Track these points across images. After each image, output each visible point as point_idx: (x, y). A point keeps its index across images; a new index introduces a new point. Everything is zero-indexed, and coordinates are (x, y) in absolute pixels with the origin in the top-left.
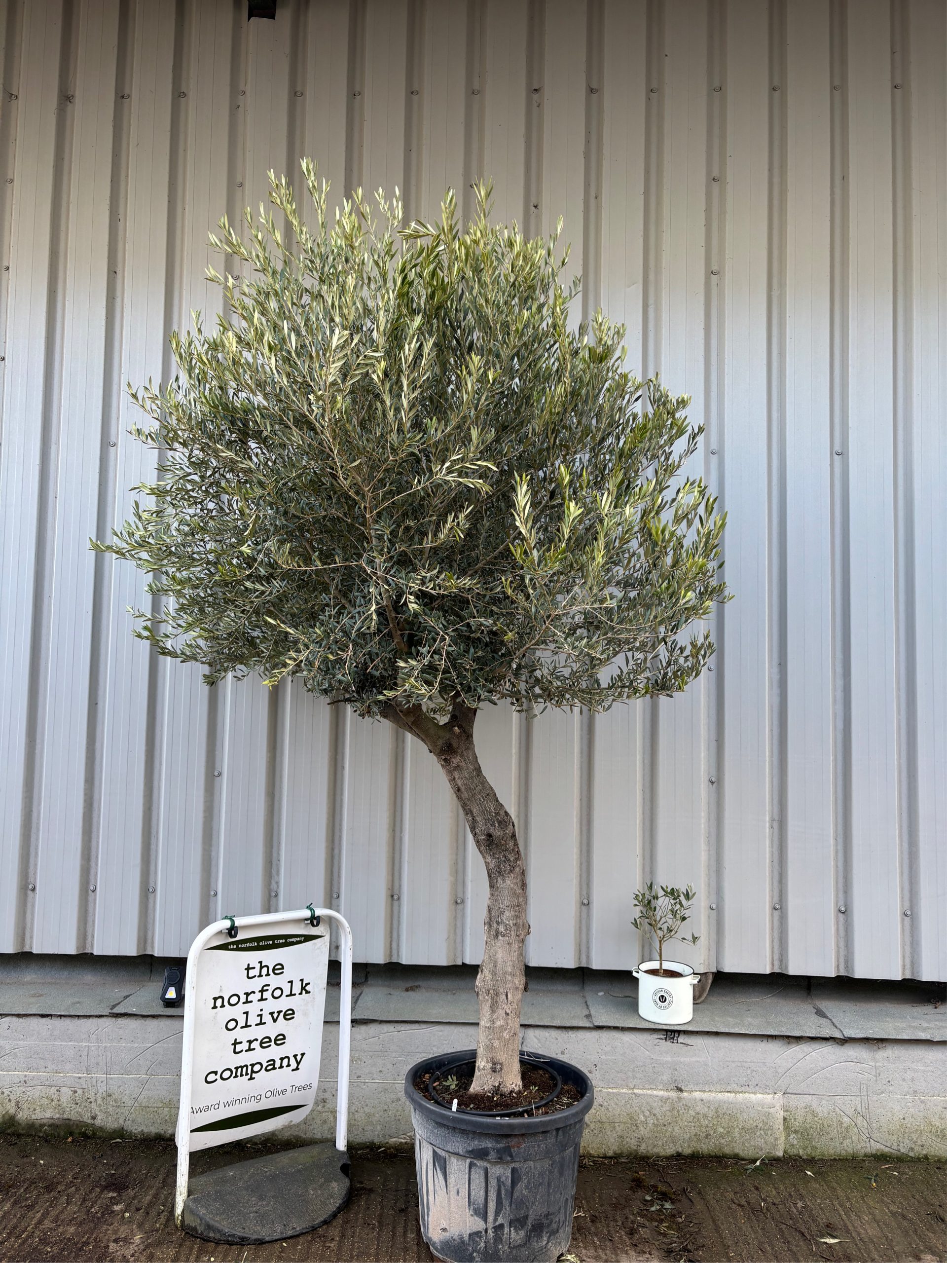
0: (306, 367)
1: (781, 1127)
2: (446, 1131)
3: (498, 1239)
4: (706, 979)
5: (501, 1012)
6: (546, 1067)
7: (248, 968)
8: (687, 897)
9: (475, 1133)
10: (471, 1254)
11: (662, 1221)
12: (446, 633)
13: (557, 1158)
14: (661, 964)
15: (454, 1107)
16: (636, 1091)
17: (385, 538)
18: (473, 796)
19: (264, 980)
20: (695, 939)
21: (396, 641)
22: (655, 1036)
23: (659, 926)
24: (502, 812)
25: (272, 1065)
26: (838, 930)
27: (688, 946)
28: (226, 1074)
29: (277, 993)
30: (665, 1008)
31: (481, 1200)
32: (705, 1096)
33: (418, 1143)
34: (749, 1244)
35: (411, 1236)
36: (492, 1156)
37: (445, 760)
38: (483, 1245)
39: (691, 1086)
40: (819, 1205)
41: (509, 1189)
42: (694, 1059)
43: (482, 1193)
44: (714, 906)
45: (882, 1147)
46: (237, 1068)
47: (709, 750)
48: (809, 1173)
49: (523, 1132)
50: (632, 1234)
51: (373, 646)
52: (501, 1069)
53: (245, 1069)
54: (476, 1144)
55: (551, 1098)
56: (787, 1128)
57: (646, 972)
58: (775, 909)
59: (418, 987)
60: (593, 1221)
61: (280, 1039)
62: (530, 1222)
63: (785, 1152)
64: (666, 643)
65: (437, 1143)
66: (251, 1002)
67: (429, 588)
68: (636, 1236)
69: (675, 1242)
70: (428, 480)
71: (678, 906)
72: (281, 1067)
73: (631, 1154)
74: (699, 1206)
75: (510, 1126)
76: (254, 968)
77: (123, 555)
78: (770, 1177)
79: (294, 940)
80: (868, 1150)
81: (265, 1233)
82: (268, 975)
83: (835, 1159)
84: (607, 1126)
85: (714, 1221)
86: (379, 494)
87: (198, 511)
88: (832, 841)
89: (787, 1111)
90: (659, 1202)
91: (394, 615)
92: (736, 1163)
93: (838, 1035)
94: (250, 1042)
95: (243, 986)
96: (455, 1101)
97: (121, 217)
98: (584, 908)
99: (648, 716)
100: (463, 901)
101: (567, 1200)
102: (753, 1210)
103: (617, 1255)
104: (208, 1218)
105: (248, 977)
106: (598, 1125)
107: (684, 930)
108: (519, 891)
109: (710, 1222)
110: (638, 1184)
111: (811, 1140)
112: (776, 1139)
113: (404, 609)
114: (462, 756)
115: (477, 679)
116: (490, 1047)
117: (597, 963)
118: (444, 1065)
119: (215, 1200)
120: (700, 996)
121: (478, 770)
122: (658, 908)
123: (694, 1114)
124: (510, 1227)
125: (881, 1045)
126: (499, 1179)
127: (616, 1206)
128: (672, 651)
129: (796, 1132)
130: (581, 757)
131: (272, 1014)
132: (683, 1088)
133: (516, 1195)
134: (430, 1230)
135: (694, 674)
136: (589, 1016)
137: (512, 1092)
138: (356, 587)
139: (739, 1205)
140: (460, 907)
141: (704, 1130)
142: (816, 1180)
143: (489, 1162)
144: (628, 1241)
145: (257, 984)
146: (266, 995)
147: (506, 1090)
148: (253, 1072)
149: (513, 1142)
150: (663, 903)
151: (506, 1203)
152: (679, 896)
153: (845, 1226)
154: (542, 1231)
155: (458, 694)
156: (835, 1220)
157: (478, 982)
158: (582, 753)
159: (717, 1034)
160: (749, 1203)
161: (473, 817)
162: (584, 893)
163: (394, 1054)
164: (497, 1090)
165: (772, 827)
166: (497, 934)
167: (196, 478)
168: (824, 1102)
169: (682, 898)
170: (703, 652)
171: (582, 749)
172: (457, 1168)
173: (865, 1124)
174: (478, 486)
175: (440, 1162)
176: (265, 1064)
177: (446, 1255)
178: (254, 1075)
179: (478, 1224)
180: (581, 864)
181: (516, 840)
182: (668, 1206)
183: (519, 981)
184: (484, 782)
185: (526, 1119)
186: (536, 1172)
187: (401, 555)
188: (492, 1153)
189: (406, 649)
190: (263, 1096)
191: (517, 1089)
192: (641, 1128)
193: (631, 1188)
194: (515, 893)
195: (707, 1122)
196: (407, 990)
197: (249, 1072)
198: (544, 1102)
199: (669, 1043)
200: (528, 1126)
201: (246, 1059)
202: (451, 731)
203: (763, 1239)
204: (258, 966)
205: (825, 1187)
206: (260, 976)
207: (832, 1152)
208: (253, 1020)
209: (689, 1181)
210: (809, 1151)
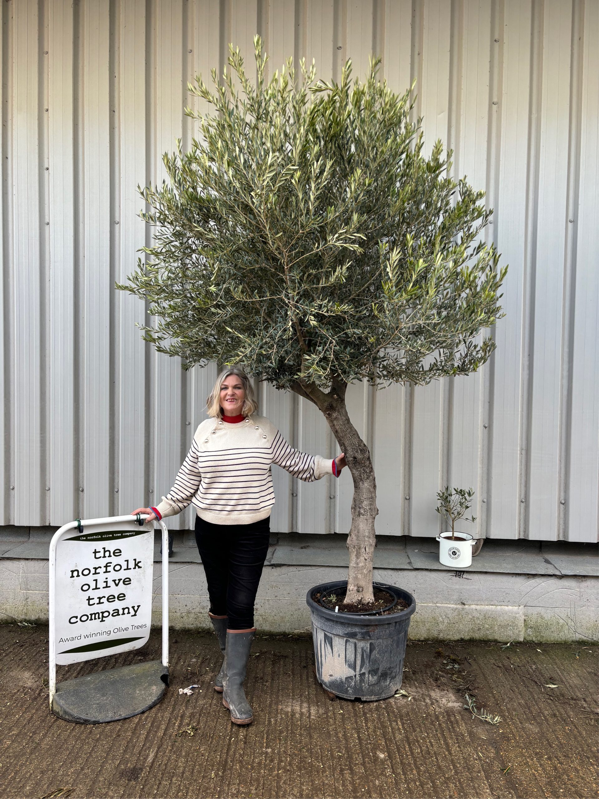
0: (250, 175)
1: (523, 625)
2: (332, 623)
3: (362, 680)
4: (480, 542)
5: (362, 558)
6: (387, 590)
7: (95, 552)
8: (469, 494)
9: (349, 624)
10: (347, 689)
11: (453, 674)
12: (334, 339)
13: (395, 638)
14: (453, 534)
15: (337, 610)
16: (437, 605)
17: (296, 281)
18: (345, 435)
19: (107, 560)
20: (474, 519)
21: (301, 343)
22: (450, 574)
23: (452, 511)
24: (362, 444)
25: (116, 613)
26: (559, 514)
27: (469, 523)
28: (84, 618)
29: (118, 568)
30: (456, 558)
31: (353, 659)
32: (478, 607)
33: (315, 630)
34: (504, 687)
35: (311, 680)
36: (359, 636)
37: (329, 414)
38: (353, 683)
39: (470, 602)
40: (545, 667)
41: (369, 654)
42: (472, 587)
43: (353, 656)
44: (485, 500)
45: (583, 637)
46: (91, 615)
47: (484, 408)
48: (539, 650)
49: (377, 623)
50: (436, 680)
51: (288, 347)
52: (362, 590)
53: (97, 615)
54: (349, 630)
55: (391, 606)
56: (526, 625)
57: (445, 538)
58: (522, 502)
59: (308, 546)
60: (413, 674)
61: (122, 597)
62: (380, 672)
63: (525, 639)
64: (465, 343)
65: (327, 629)
66: (99, 573)
67: (324, 311)
68: (439, 682)
69: (462, 685)
70: (324, 245)
71: (464, 500)
72: (123, 614)
73: (434, 639)
74: (475, 667)
75: (369, 620)
76: (99, 552)
77: (134, 292)
78: (516, 652)
79: (128, 534)
80: (574, 639)
81: (100, 718)
82: (110, 556)
83: (554, 643)
84: (420, 624)
85: (484, 675)
86: (292, 254)
87: (179, 264)
88: (558, 462)
89: (526, 616)
90: (451, 664)
91: (300, 328)
92: (496, 644)
93: (558, 573)
94: (100, 598)
95: (92, 563)
96: (337, 607)
97: (116, 74)
98: (407, 501)
99: (447, 388)
100: (334, 497)
101: (400, 661)
102: (506, 669)
103: (428, 691)
104: (65, 707)
105: (96, 558)
106: (415, 623)
107: (467, 514)
108: (372, 490)
109: (481, 675)
110: (439, 655)
111: (540, 632)
112: (520, 631)
113: (306, 324)
114: (339, 412)
115: (350, 366)
116: (356, 578)
117: (415, 533)
118: (328, 589)
119: (72, 696)
120: (476, 552)
121: (348, 420)
122: (451, 501)
123: (471, 617)
124: (369, 674)
125: (583, 579)
126: (362, 649)
127: (427, 666)
128: (469, 348)
129: (531, 628)
130: (406, 413)
131: (114, 581)
132: (465, 603)
133: (372, 657)
134: (323, 676)
135: (482, 361)
136: (410, 563)
137: (368, 603)
138: (277, 311)
139: (498, 667)
140: (332, 500)
141: (477, 626)
142: (543, 654)
143: (357, 639)
144: (435, 684)
145: (102, 562)
146: (109, 569)
147: (365, 602)
148: (103, 617)
149: (371, 629)
150: (455, 498)
151: (367, 661)
152: (465, 494)
153: (561, 679)
154: (386, 677)
155: (339, 375)
156: (554, 676)
157: (348, 542)
158: (406, 410)
159: (486, 573)
160: (504, 666)
161: (345, 447)
162: (407, 492)
163: (296, 584)
164: (360, 602)
165: (522, 454)
166: (360, 514)
167: (177, 244)
168: (548, 611)
169: (466, 495)
170: (488, 348)
171: (406, 408)
172: (339, 643)
173: (573, 624)
174: (356, 249)
175: (328, 640)
176: (111, 612)
177: (333, 689)
178: (104, 619)
179: (351, 673)
180: (405, 476)
181: (370, 461)
182: (456, 666)
183: (373, 541)
184: (351, 427)
185: (377, 617)
186: (384, 645)
187: (305, 292)
188: (359, 635)
189: (306, 349)
190: (112, 632)
191: (371, 601)
192: (440, 625)
193: (435, 657)
194: (370, 491)
195: (479, 622)
196: (302, 548)
197: (101, 616)
198: (387, 608)
199: (457, 578)
200: (380, 620)
201: (97, 609)
202: (332, 397)
203: (513, 685)
204: (102, 551)
205: (549, 658)
206: (104, 557)
207: (552, 639)
208: (101, 584)
209: (468, 654)
210: (539, 638)
